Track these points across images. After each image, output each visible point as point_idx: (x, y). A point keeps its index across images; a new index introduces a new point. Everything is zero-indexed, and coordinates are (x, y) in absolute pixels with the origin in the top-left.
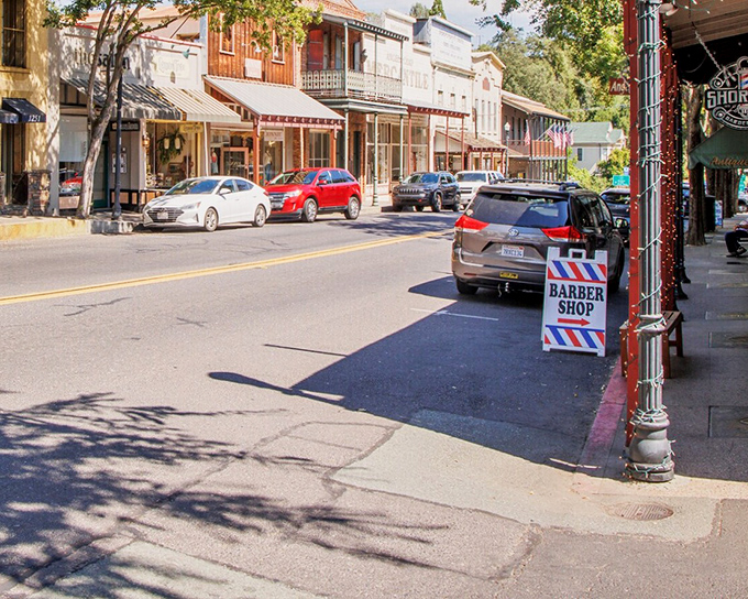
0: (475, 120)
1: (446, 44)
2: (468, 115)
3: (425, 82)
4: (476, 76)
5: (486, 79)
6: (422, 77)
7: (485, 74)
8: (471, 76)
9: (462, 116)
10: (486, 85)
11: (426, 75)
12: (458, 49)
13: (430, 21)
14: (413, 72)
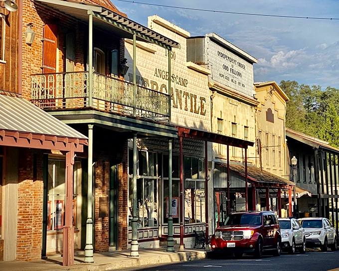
0: (259, 151)
1: (226, 68)
2: (252, 144)
3: (202, 107)
4: (259, 106)
5: (269, 110)
6: (198, 100)
7: (268, 105)
8: (253, 104)
9: (244, 144)
10: (270, 117)
11: (202, 99)
12: (239, 74)
13: (207, 39)
14: (187, 94)
